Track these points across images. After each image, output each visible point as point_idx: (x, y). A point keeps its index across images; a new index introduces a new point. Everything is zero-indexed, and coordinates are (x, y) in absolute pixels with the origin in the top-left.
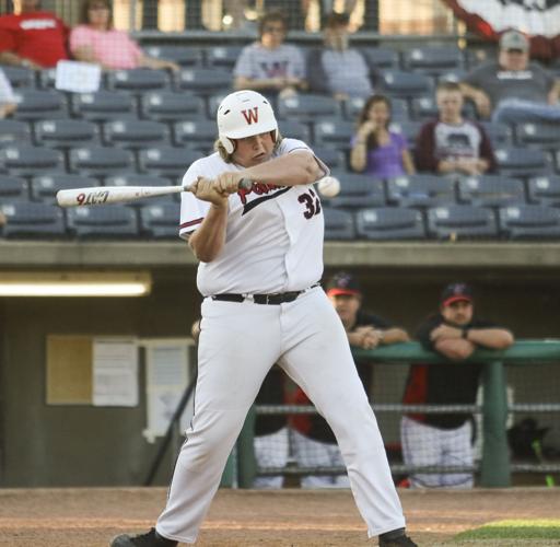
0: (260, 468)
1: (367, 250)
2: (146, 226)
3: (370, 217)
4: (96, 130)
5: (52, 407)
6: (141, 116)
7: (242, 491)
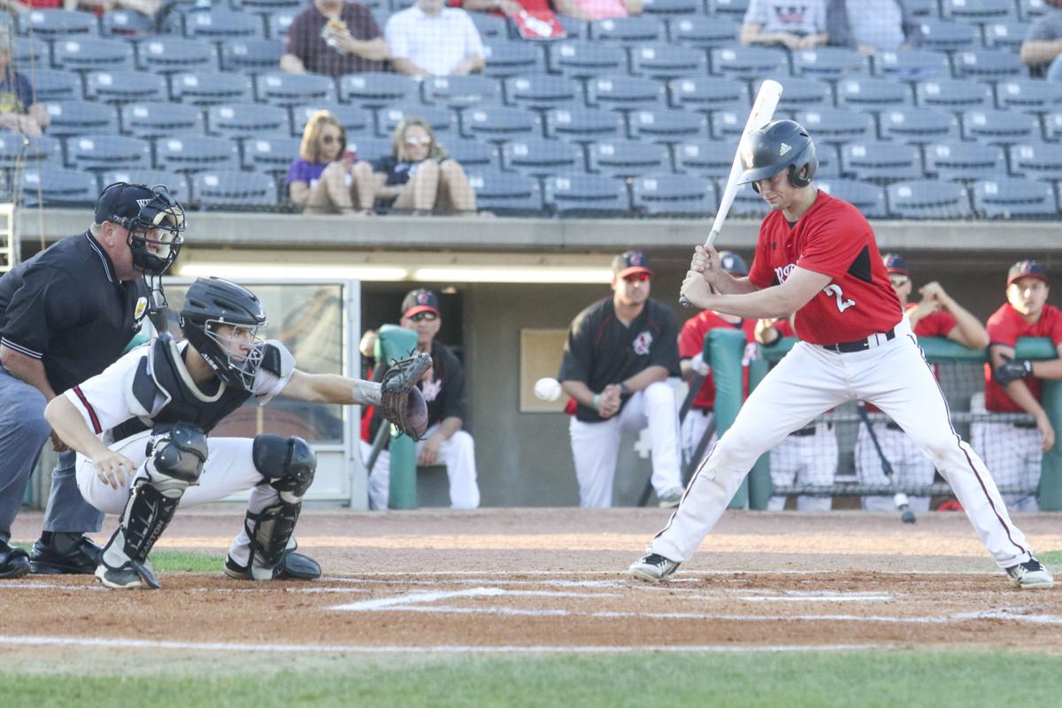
0: (776, 487)
1: (903, 230)
2: (638, 201)
3: (903, 192)
4: (577, 88)
5: (528, 414)
6: (630, 72)
7: (755, 513)
